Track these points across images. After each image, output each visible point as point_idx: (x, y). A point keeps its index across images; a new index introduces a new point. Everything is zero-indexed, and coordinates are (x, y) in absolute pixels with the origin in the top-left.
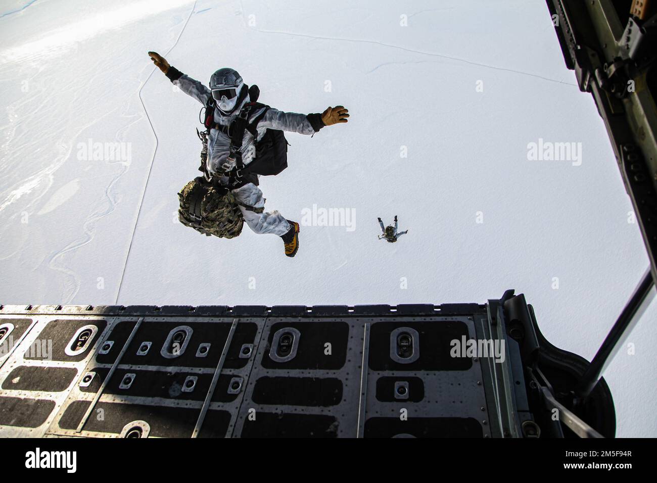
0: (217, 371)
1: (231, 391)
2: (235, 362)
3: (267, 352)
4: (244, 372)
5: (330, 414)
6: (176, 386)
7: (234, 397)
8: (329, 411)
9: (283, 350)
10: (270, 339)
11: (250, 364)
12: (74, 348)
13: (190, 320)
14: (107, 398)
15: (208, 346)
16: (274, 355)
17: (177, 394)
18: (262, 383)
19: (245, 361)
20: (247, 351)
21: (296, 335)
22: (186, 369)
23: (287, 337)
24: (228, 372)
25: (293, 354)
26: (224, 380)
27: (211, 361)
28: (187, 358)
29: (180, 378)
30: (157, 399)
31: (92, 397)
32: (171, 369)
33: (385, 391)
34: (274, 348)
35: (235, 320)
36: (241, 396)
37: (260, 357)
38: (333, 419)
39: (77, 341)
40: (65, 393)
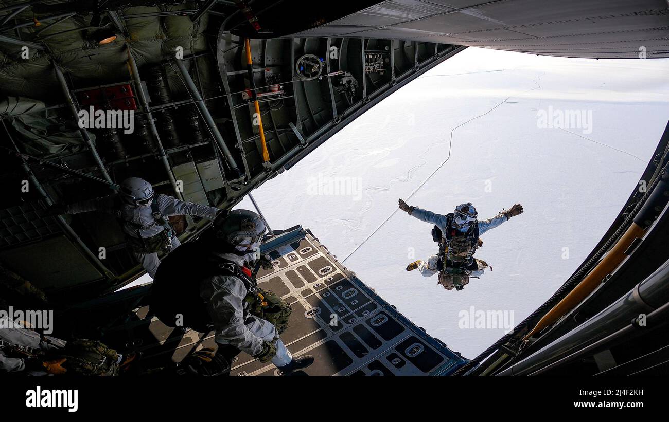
0: (352, 312)
1: (350, 321)
2: (360, 314)
3: (371, 318)
4: (359, 319)
5: (369, 350)
6: (337, 307)
7: (349, 323)
8: (369, 349)
9: (376, 322)
10: (376, 315)
11: (363, 318)
12: (322, 271)
13: (360, 289)
14: (318, 295)
15: (357, 302)
16: (372, 322)
17: (336, 309)
18: (361, 326)
19: (362, 316)
20: (366, 313)
21: (386, 320)
22: (344, 304)
23: (382, 319)
24: (355, 315)
25: (378, 325)
26: (351, 316)
27: (353, 308)
28: (348, 302)
29: (340, 305)
30: (329, 306)
31: (314, 291)
32: (340, 301)
33: (391, 357)
34: (374, 319)
35: (373, 300)
36: (351, 325)
37: (368, 318)
38: (368, 352)
39: (324, 270)
40: (309, 284)
